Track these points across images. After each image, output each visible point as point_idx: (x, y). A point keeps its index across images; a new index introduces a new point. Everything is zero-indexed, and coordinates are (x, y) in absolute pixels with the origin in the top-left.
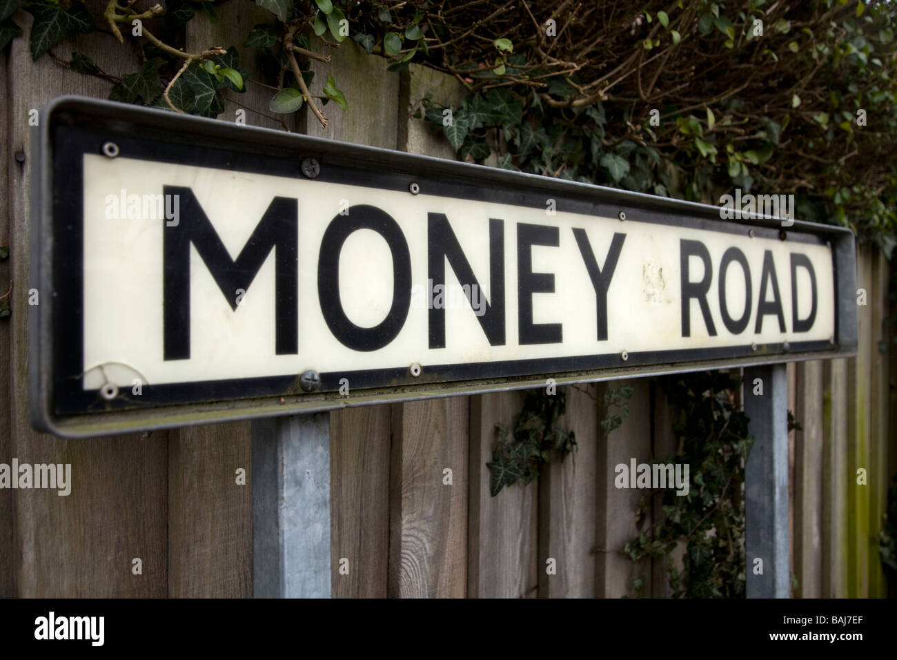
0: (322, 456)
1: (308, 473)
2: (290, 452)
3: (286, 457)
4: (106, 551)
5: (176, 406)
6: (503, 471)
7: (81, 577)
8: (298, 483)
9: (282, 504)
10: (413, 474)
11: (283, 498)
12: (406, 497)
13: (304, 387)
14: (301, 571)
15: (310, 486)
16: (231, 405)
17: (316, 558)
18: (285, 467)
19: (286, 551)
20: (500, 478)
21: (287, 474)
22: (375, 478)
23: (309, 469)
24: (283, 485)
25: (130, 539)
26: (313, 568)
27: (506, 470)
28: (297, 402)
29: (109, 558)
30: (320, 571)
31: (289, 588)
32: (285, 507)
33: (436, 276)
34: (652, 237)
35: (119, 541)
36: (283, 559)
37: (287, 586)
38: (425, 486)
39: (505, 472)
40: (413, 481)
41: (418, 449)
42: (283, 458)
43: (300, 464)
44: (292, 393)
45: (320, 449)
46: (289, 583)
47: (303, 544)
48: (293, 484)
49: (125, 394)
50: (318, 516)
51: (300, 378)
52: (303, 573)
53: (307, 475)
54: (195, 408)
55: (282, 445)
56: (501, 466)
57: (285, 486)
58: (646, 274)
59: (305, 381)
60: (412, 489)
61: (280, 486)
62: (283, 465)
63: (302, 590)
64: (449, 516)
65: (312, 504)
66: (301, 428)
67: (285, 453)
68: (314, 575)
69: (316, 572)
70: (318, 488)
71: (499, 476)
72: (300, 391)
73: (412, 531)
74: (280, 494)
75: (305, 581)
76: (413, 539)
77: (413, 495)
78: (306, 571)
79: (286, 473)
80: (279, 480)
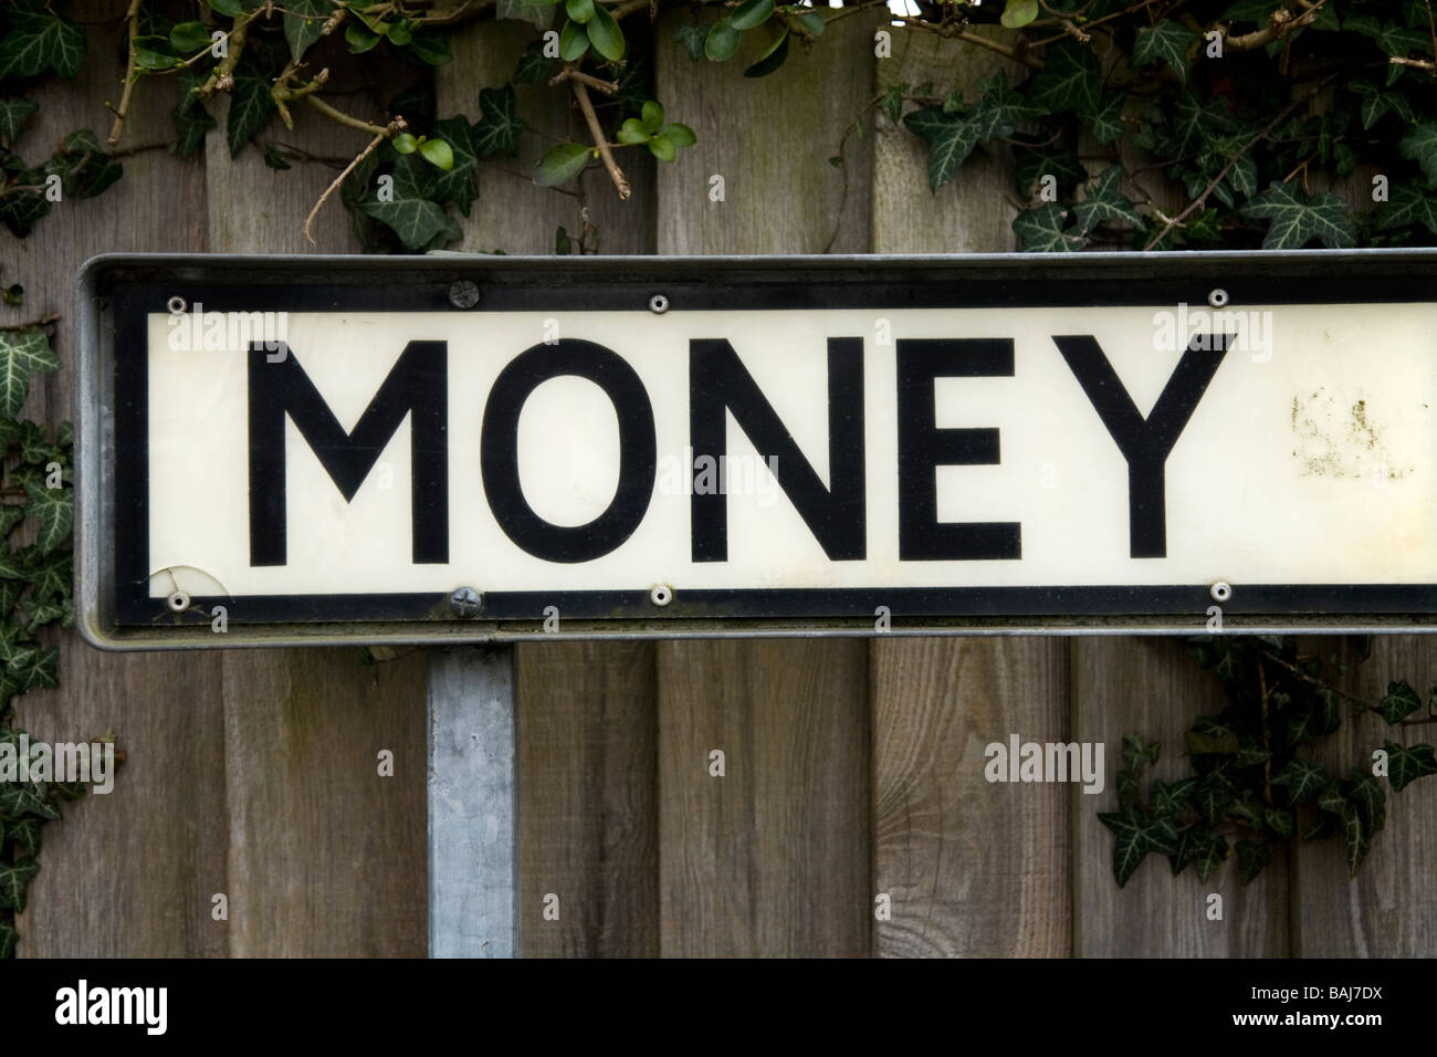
0: (498, 715)
1: (474, 738)
2: (445, 703)
3: (438, 711)
4: (351, 852)
5: (270, 625)
6: (1137, 836)
7: (313, 882)
8: (458, 752)
9: (431, 778)
10: (908, 811)
11: (432, 769)
12: (887, 851)
13: (455, 610)
14: (461, 881)
15: (477, 759)
16: (348, 630)
17: (486, 865)
18: (435, 725)
19: (436, 846)
20: (1130, 849)
21: (439, 735)
22: (833, 809)
23: (475, 732)
24: (433, 750)
25: (388, 841)
26: (481, 881)
27: (1143, 833)
28: (451, 632)
29: (356, 865)
30: (493, 887)
31: (441, 901)
32: (434, 782)
33: (707, 441)
34: (1326, 334)
35: (371, 842)
36: (432, 855)
37: (437, 897)
38: (941, 840)
39: (1141, 836)
40: (908, 824)
41: (920, 764)
42: (432, 712)
43: (459, 725)
44: (437, 619)
45: (495, 705)
46: (440, 893)
47: (466, 841)
48: (449, 751)
49: (199, 606)
50: (490, 804)
51: (449, 598)
52: (465, 884)
53: (471, 739)
54: (296, 631)
55: (431, 693)
56: (1131, 824)
57: (436, 752)
58: (1301, 418)
59: (454, 602)
60: (907, 839)
61: (429, 752)
62: (433, 721)
63: (463, 908)
64: (1018, 910)
65: (480, 785)
66: (463, 671)
67: (435, 706)
68: (483, 891)
69: (486, 888)
70: (491, 762)
71: (1129, 844)
72: (449, 617)
73: (907, 920)
74: (429, 764)
75: (467, 897)
76: (911, 937)
77: (908, 851)
78: (469, 882)
79: (437, 733)
80: (429, 743)
